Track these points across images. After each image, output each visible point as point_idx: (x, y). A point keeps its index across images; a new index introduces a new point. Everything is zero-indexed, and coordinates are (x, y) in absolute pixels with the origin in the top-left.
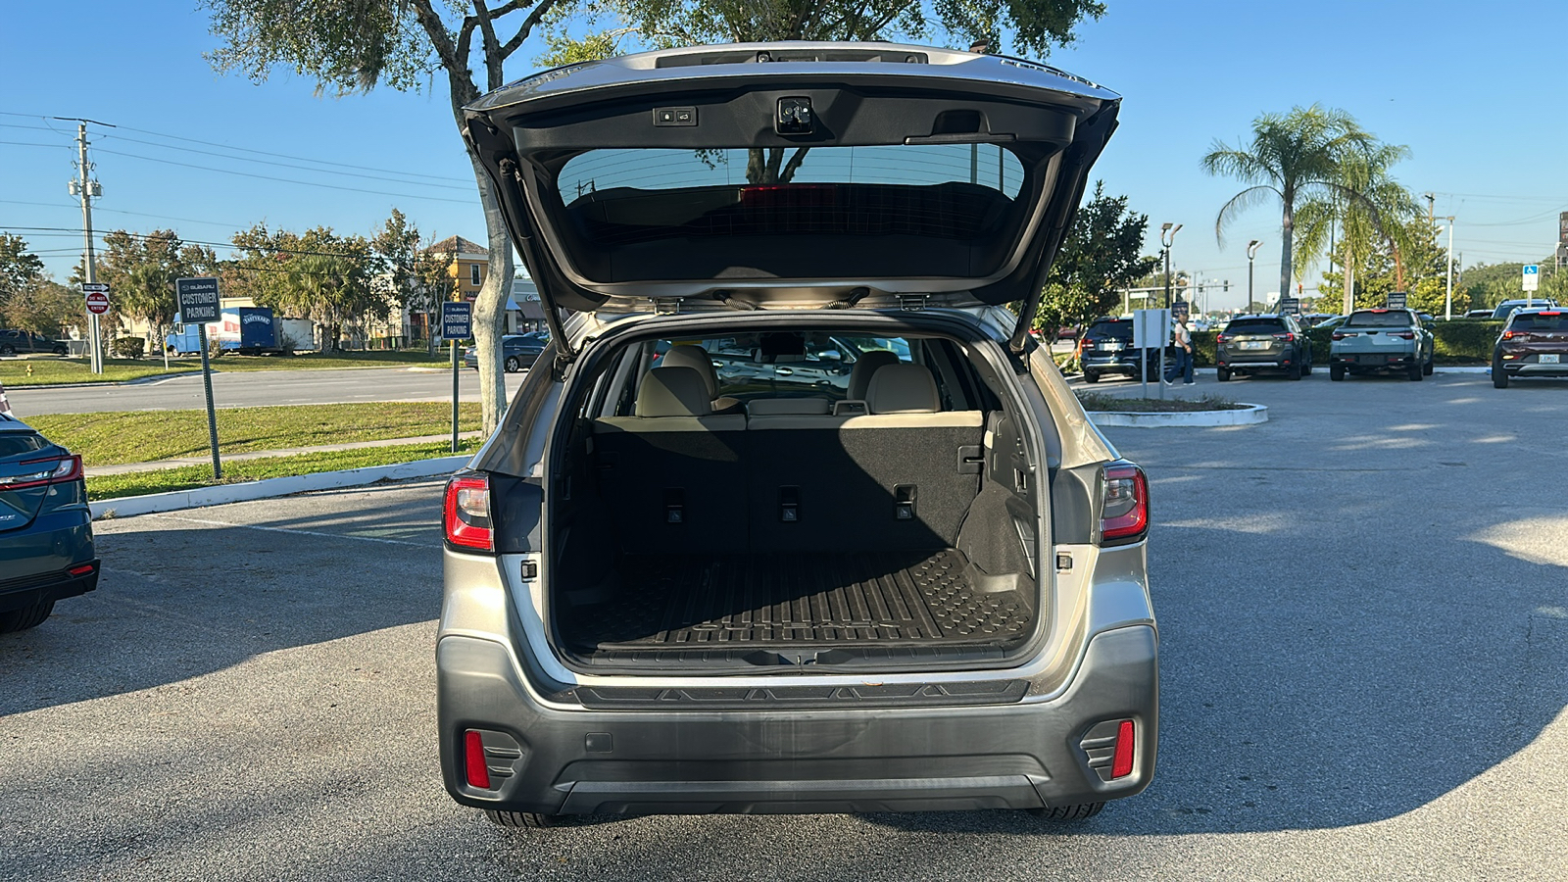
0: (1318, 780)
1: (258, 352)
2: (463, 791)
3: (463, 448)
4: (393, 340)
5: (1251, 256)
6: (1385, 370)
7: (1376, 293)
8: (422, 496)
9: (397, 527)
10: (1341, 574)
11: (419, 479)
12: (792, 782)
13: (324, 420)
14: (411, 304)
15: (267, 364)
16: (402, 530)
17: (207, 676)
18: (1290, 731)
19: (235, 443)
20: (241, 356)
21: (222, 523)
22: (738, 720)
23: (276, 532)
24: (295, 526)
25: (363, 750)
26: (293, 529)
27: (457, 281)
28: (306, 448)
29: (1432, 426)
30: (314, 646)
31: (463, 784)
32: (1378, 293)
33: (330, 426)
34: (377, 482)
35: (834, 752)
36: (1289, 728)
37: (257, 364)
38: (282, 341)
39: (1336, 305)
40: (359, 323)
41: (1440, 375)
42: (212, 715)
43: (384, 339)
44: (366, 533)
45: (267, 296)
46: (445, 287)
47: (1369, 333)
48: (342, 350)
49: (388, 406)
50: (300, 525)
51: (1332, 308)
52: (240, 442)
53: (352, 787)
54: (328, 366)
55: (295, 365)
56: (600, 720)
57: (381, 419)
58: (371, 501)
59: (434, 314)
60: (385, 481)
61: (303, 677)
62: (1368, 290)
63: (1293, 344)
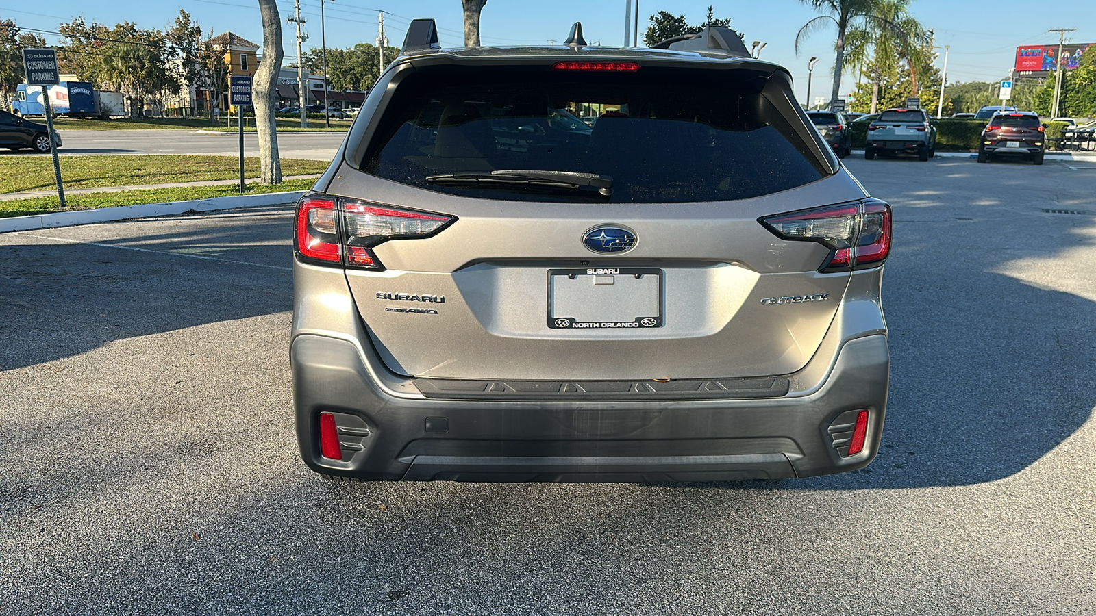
0: (943, 448)
1: (83, 116)
2: (319, 462)
3: (249, 189)
4: (184, 110)
5: (811, 69)
6: (902, 153)
7: (891, 99)
8: (221, 224)
9: (206, 247)
10: (912, 295)
11: (218, 212)
12: (595, 458)
13: (138, 167)
14: (196, 83)
15: (90, 125)
16: (210, 249)
17: (71, 357)
18: (912, 410)
19: (72, 181)
20: (69, 119)
21: (70, 240)
22: (554, 408)
23: (112, 248)
24: (127, 244)
25: (207, 418)
26: (126, 246)
27: (230, 66)
28: (126, 187)
29: (942, 192)
30: (155, 335)
31: (318, 456)
32: (893, 100)
33: (144, 171)
34: (186, 213)
35: (632, 435)
36: (910, 408)
37: (82, 125)
38: (101, 108)
39: (863, 107)
40: (158, 96)
41: (939, 158)
42: (80, 389)
43: (176, 109)
44: (183, 251)
45: (88, 74)
46: (221, 70)
47: (894, 126)
48: (146, 117)
49: (186, 158)
50: (131, 243)
51: (861, 109)
52: (76, 181)
53: (202, 448)
54: (136, 128)
55: (111, 127)
56: (438, 406)
57: (181, 167)
58: (183, 227)
59: (214, 91)
60: (191, 212)
61: (150, 360)
62: (886, 97)
63: (841, 132)
